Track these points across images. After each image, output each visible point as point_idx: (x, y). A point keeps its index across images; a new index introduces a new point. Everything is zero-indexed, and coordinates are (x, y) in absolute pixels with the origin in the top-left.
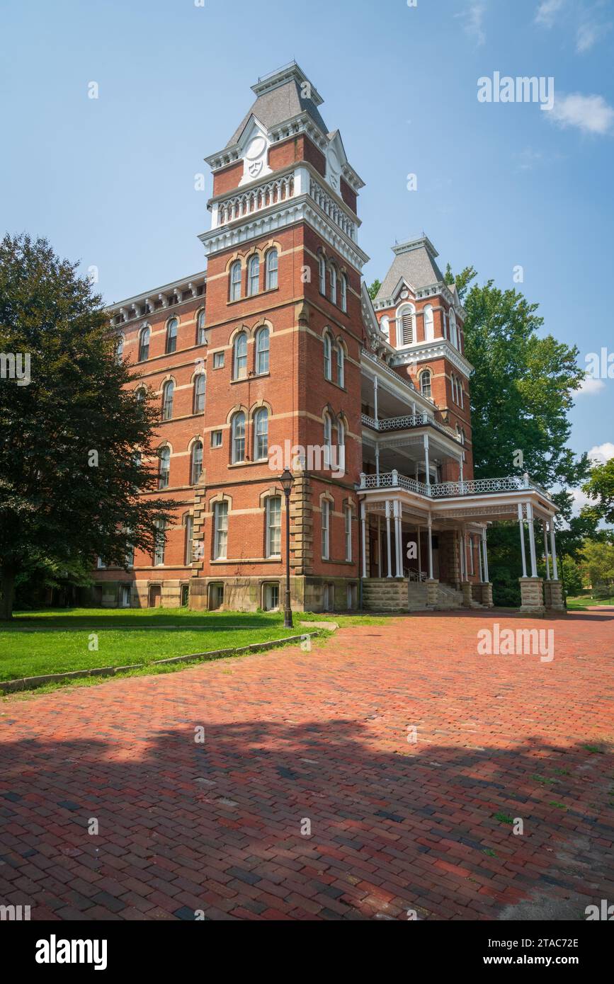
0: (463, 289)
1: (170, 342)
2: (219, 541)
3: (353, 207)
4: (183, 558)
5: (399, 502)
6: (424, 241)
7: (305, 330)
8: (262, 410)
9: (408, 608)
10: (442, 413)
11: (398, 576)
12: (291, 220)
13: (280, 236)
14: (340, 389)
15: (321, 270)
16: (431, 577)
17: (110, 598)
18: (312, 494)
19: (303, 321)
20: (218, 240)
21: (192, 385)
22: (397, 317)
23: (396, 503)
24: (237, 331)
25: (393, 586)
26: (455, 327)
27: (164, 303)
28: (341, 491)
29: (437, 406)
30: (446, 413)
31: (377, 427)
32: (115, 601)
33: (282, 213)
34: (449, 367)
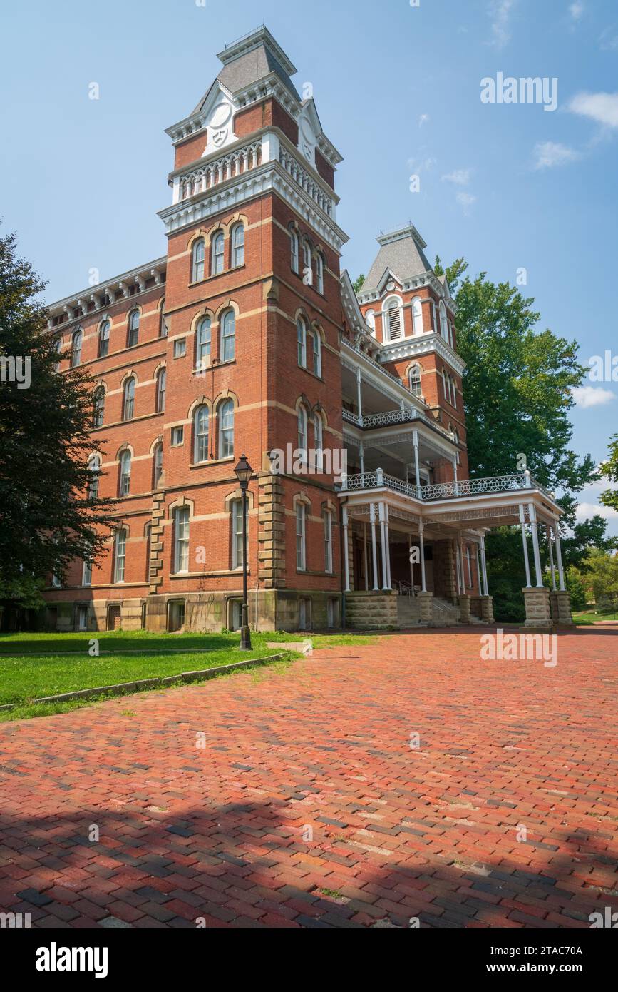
0: (454, 283)
1: (132, 335)
2: (181, 552)
3: (331, 182)
4: (145, 573)
5: (385, 504)
6: (411, 231)
7: (274, 310)
8: (227, 402)
9: (398, 625)
10: (433, 412)
11: (385, 588)
12: (259, 190)
13: (246, 209)
14: (318, 379)
15: (294, 247)
16: (424, 590)
17: (65, 621)
18: (284, 495)
19: (272, 301)
20: (179, 217)
21: (155, 380)
22: (383, 310)
23: (381, 506)
24: (199, 315)
25: (378, 600)
26: (446, 321)
27: (125, 292)
28: (318, 493)
29: (428, 404)
30: (437, 411)
31: (361, 423)
32: (71, 624)
33: (249, 183)
34: (440, 363)
